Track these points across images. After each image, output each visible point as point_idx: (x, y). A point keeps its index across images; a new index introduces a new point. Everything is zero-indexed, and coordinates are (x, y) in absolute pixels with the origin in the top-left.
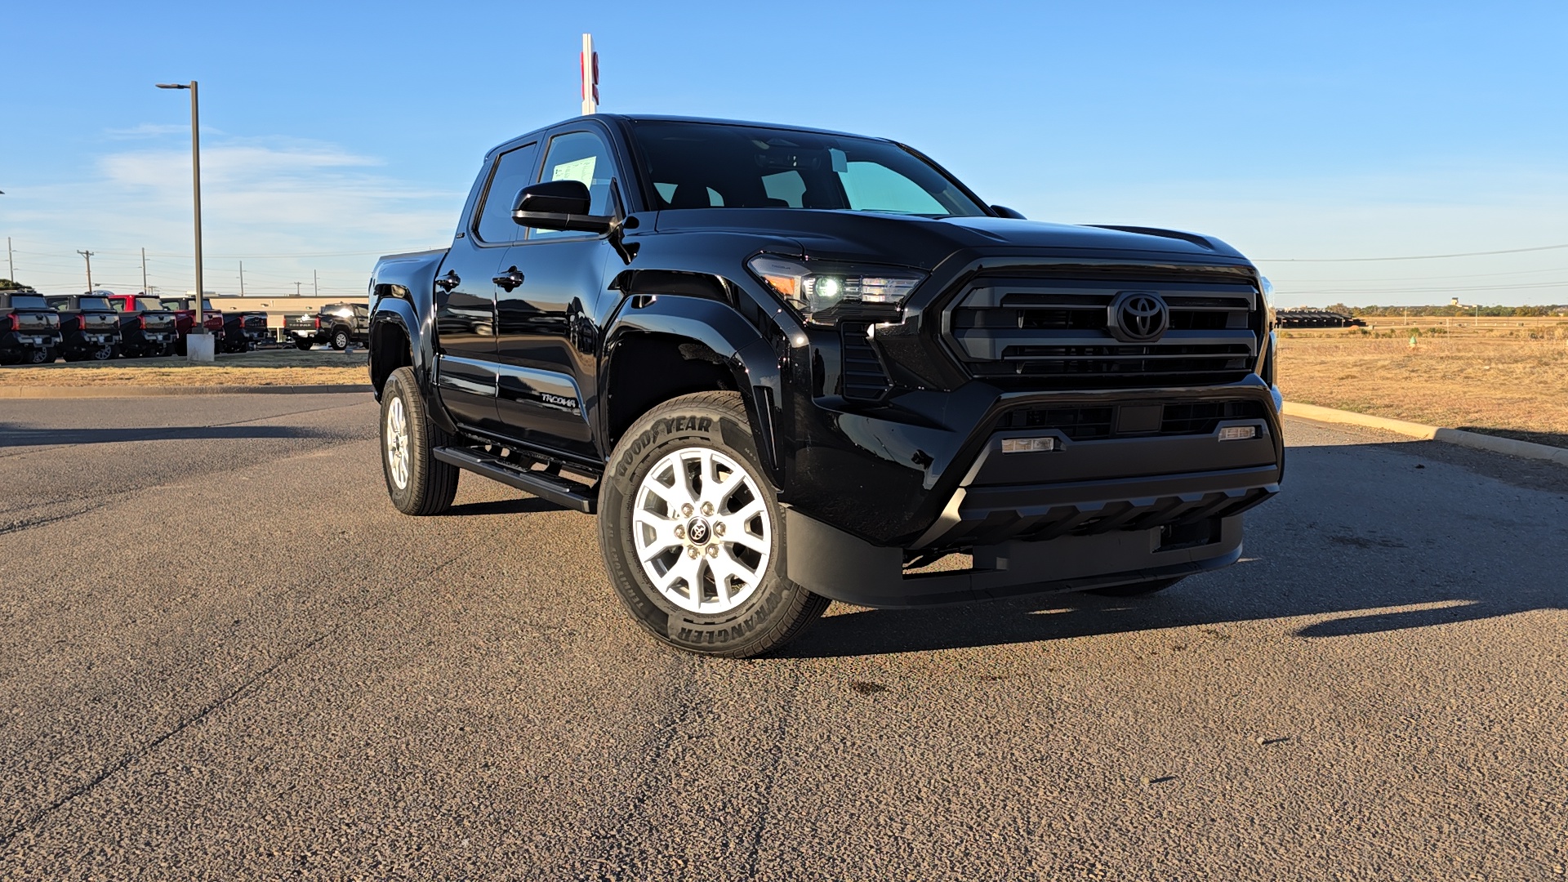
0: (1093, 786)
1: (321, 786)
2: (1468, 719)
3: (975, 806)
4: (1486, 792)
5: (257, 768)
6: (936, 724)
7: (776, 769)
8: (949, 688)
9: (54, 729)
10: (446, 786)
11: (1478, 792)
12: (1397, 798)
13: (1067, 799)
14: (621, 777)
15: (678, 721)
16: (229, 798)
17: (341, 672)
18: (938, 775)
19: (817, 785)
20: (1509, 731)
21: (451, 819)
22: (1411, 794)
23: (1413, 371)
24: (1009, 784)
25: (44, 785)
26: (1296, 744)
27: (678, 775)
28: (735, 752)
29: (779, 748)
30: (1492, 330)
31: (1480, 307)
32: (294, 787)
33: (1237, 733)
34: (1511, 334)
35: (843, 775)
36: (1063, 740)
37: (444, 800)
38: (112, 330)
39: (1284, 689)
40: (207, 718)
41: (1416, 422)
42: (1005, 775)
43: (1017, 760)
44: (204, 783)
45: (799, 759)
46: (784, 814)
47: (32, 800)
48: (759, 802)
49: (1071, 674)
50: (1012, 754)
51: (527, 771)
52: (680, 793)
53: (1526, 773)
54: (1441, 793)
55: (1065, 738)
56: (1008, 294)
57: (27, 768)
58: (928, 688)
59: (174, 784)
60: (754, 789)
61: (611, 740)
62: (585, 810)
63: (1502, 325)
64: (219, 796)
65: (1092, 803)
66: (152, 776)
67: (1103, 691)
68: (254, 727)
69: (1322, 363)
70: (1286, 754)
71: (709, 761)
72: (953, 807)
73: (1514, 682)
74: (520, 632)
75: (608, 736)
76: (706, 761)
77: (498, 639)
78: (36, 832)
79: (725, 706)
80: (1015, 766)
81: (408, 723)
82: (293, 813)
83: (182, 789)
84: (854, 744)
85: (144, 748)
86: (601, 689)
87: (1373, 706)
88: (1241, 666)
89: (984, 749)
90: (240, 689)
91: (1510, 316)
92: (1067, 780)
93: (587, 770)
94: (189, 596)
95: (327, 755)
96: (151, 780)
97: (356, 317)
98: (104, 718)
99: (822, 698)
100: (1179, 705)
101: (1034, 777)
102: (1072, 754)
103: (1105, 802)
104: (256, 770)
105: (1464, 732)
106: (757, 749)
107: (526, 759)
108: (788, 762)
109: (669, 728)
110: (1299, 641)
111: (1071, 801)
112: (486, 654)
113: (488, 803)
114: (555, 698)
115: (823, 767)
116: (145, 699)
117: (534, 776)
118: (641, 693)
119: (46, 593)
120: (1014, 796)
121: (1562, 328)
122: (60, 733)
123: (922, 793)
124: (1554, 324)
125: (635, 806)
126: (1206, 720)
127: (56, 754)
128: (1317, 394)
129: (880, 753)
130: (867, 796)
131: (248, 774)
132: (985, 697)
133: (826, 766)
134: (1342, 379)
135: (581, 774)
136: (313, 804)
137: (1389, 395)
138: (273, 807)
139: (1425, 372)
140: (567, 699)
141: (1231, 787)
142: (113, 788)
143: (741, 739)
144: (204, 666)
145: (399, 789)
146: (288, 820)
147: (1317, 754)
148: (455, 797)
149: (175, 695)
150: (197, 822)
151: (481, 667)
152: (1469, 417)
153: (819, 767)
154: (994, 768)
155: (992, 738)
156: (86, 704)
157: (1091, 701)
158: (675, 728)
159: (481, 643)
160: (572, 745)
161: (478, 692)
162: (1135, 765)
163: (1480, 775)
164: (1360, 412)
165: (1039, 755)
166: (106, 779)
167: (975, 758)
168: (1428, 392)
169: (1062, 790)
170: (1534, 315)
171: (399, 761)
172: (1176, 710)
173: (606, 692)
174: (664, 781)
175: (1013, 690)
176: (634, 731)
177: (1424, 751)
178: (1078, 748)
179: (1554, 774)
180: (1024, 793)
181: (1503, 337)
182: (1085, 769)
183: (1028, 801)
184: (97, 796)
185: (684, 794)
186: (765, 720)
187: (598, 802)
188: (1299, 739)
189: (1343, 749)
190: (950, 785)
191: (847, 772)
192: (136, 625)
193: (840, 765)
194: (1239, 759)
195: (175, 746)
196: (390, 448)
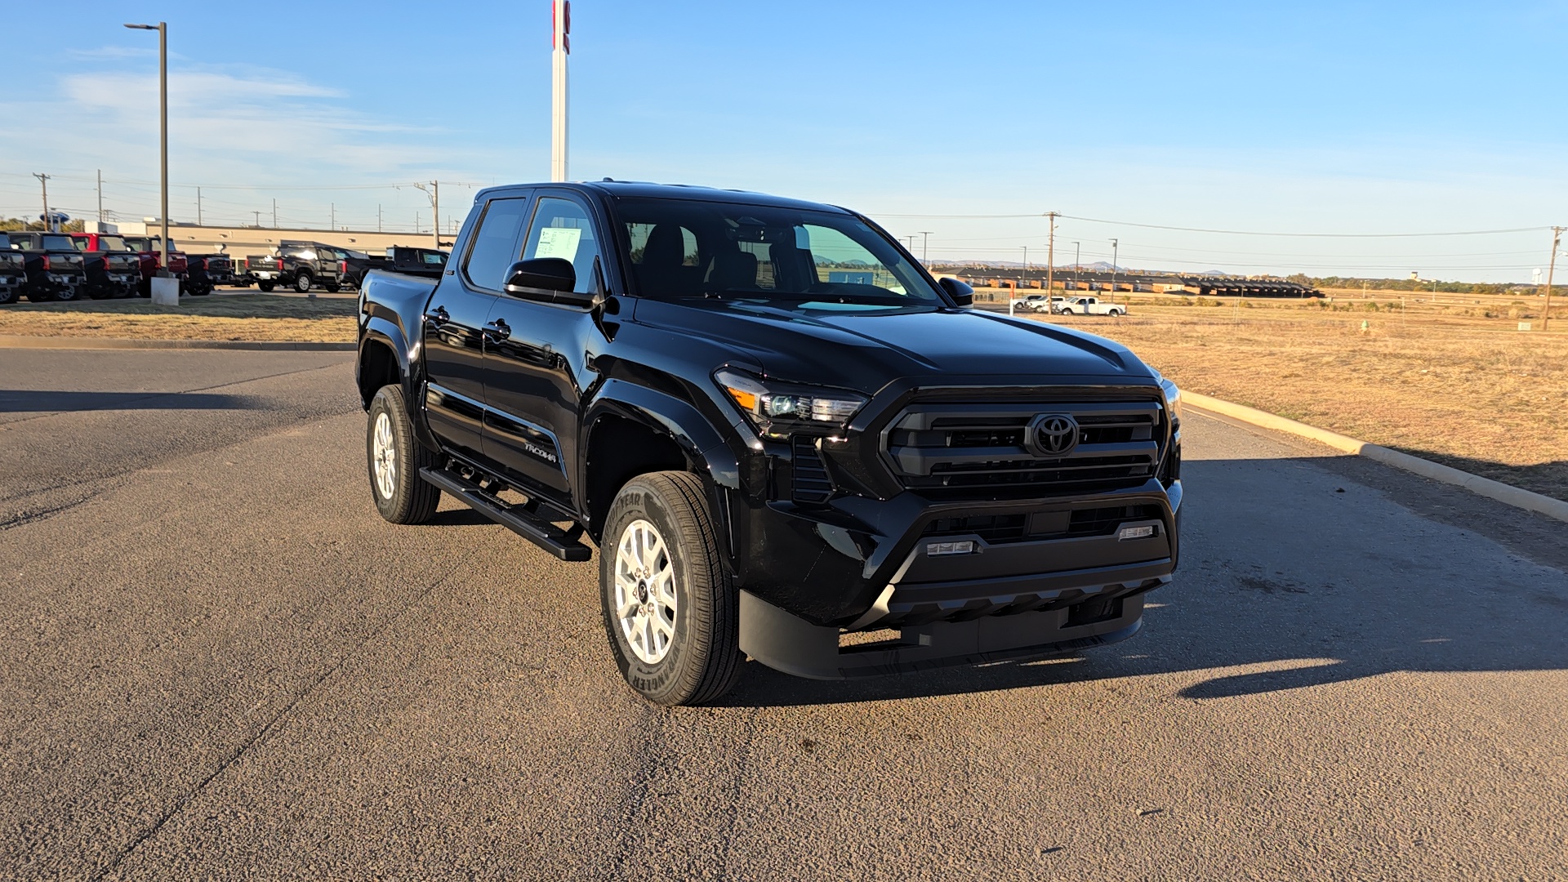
0: (994, 855)
1: (351, 837)
2: (1318, 792)
3: (895, 872)
4: (1315, 869)
5: (294, 815)
6: (868, 786)
7: (731, 830)
8: (882, 747)
9: (112, 766)
10: (457, 841)
11: (1309, 869)
12: (1241, 874)
13: (971, 868)
14: (603, 836)
15: (649, 777)
16: (275, 846)
17: (353, 712)
18: (866, 840)
19: (766, 848)
20: (1349, 806)
21: (464, 874)
22: (1254, 870)
23: (1355, 370)
24: (925, 851)
25: (116, 827)
26: (1169, 816)
27: (650, 835)
28: (697, 812)
29: (735, 809)
30: (1447, 307)
31: (1438, 282)
32: (329, 836)
33: (1120, 803)
34: (1467, 312)
35: (788, 838)
36: (973, 806)
37: (457, 854)
38: (75, 271)
39: (1167, 757)
40: (242, 760)
41: (1346, 435)
42: (922, 842)
43: (933, 826)
44: (251, 829)
45: (751, 820)
46: (738, 876)
47: (109, 843)
48: (718, 864)
49: (988, 734)
50: (930, 820)
51: (524, 828)
52: (652, 854)
53: (1353, 850)
54: (1278, 869)
55: (976, 804)
56: (938, 419)
57: (96, 808)
58: (863, 747)
59: (225, 830)
60: (713, 851)
61: (593, 797)
62: (575, 869)
63: (1461, 301)
64: (266, 843)
65: (991, 872)
66: (206, 820)
67: (1013, 754)
68: (284, 770)
69: (1271, 354)
70: (1158, 826)
71: (676, 821)
72: (878, 873)
73: (1366, 753)
74: (507, 672)
75: (590, 792)
76: (673, 821)
77: (488, 679)
78: (119, 875)
79: (689, 761)
80: (932, 833)
81: (417, 771)
82: (332, 863)
83: (234, 835)
84: (797, 805)
85: (193, 791)
86: (581, 740)
87: (1240, 776)
88: (1135, 731)
89: (907, 814)
90: (267, 728)
91: (1468, 293)
92: (973, 848)
93: (574, 827)
94: (203, 617)
95: (352, 803)
96: (206, 825)
97: (319, 260)
98: (152, 756)
99: (772, 755)
100: (1076, 771)
101: (946, 845)
102: (980, 821)
103: (1002, 871)
104: (294, 817)
105: (1311, 806)
106: (716, 810)
107: (522, 814)
108: (742, 823)
109: (641, 785)
110: (1189, 702)
111: (974, 870)
112: (479, 697)
113: (494, 860)
114: (542, 750)
115: (771, 829)
116: (184, 735)
117: (530, 833)
118: (617, 745)
119: (69, 607)
120: (928, 863)
121: (1517, 307)
122: (117, 771)
123: (852, 858)
124: (1509, 304)
125: (615, 865)
126: (1096, 788)
127: (119, 794)
128: (1259, 395)
129: (820, 816)
130: (807, 861)
131: (288, 821)
132: (912, 758)
133: (774, 829)
134: (1286, 377)
135: (569, 831)
136: (347, 855)
137: (1326, 400)
138: (314, 856)
139: (1366, 372)
140: (553, 751)
141: (1108, 859)
142: (175, 831)
143: (703, 798)
144: (229, 700)
145: (418, 842)
146: (329, 871)
147: (1184, 827)
148: (465, 851)
149: (210, 733)
150: (253, 870)
151: (476, 712)
152: (1396, 433)
153: (768, 829)
154: (914, 835)
155: (914, 803)
156: (134, 741)
157: (1002, 765)
158: (646, 785)
159: (474, 684)
160: (560, 801)
161: (476, 739)
162: (1031, 834)
163: (1315, 851)
164: (1296, 420)
165: (952, 821)
166: (167, 822)
167: (899, 823)
168: (1364, 399)
169: (968, 858)
170: (1490, 293)
171: (415, 812)
172: (1073, 777)
173: (586, 744)
174: (639, 840)
175: (936, 750)
176: (612, 788)
177: (1273, 825)
178: (986, 815)
179: (1376, 852)
180: (936, 861)
181: (1458, 314)
182: (989, 837)
183: (939, 869)
184: (163, 840)
185: (655, 854)
186: (722, 779)
187: (585, 861)
188: (1172, 811)
189: (1206, 822)
190: (877, 850)
191: (791, 835)
192: (161, 651)
193: (785, 828)
194: (1118, 830)
195: (220, 788)
196: (376, 458)
